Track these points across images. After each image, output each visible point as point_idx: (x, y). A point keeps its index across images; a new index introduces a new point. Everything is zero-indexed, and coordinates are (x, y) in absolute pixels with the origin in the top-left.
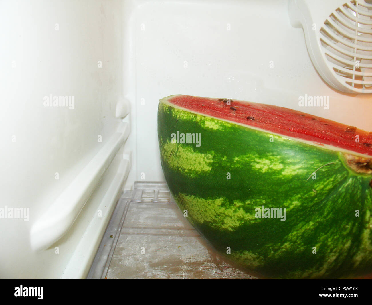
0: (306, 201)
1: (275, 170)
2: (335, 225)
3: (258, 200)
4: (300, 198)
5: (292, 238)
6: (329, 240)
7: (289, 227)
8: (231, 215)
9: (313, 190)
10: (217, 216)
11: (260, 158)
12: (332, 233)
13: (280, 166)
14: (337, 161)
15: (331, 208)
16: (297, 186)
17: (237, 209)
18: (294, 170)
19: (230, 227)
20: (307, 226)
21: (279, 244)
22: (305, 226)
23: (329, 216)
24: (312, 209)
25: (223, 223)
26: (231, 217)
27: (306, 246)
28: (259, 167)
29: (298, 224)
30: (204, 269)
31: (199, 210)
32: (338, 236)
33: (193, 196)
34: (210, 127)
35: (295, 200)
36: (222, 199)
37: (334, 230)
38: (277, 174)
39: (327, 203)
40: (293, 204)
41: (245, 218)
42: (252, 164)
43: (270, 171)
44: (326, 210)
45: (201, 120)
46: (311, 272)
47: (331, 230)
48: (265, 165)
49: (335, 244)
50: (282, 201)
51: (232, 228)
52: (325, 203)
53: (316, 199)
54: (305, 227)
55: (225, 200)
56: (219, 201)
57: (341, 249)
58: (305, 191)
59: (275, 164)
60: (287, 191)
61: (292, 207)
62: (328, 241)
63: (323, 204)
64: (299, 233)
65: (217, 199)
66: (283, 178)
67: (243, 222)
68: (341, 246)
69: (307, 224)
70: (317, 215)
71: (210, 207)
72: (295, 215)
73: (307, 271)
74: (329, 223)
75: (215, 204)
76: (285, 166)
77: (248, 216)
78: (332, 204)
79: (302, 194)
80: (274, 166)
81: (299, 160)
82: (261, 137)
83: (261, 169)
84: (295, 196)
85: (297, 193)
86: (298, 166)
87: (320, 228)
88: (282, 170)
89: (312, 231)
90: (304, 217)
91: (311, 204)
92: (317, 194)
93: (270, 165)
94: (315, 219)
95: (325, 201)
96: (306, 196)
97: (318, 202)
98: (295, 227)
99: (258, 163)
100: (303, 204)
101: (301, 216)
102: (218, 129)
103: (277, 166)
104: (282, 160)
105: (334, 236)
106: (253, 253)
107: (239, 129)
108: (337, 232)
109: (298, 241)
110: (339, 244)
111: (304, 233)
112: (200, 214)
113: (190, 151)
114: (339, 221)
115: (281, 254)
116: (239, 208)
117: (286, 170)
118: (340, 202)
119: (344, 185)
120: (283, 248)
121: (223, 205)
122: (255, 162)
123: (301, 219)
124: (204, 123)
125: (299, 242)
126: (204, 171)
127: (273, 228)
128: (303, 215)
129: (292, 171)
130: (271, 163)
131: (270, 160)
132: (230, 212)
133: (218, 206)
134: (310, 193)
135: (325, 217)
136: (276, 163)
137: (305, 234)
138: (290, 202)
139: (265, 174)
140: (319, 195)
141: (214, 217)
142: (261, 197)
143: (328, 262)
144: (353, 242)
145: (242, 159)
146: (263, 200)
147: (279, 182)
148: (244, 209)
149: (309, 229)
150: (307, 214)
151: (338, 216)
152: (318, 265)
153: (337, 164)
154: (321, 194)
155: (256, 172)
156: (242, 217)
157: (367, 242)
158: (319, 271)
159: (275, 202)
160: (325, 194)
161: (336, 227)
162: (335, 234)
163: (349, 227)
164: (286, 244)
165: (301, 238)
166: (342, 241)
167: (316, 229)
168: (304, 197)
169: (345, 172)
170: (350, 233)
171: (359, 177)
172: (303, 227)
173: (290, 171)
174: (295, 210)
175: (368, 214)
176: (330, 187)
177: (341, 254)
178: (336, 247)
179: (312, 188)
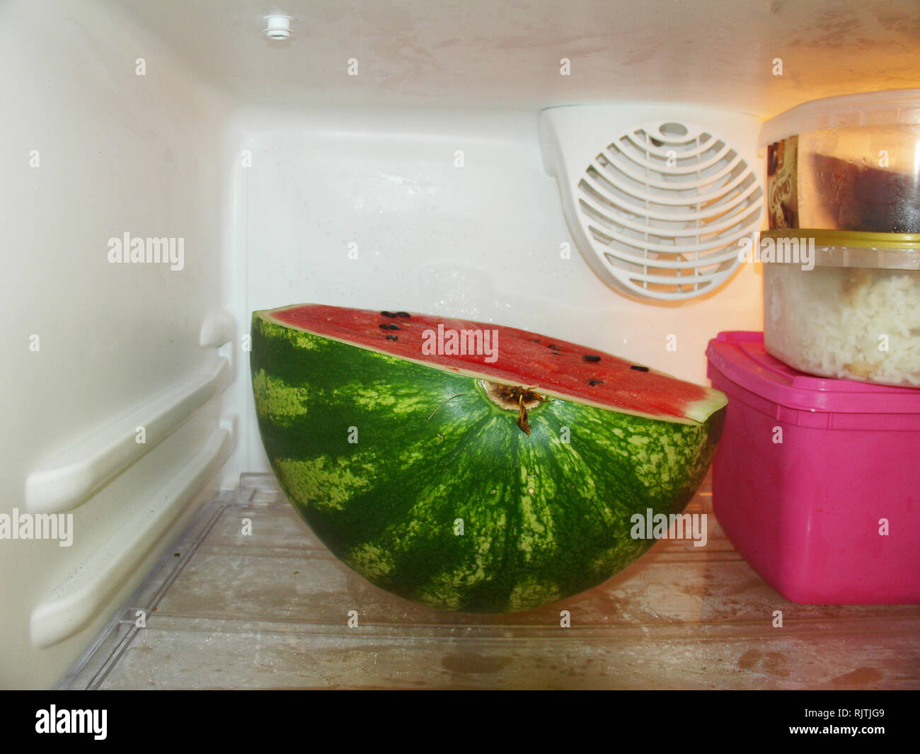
0: (430, 452)
1: (385, 407)
2: (476, 489)
3: (366, 454)
4: (420, 447)
5: (418, 513)
6: (472, 514)
7: (412, 495)
8: (336, 483)
9: (439, 435)
10: (320, 488)
11: (365, 389)
12: (474, 503)
13: (391, 400)
14: (473, 392)
15: (467, 463)
16: (415, 429)
17: (343, 472)
18: (410, 406)
19: (338, 503)
20: (436, 492)
21: (404, 524)
22: (433, 491)
23: (466, 476)
24: (440, 465)
25: (330, 499)
26: (337, 486)
27: (441, 526)
28: (364, 403)
29: (424, 488)
31: (299, 483)
32: (483, 508)
33: (289, 460)
34: (303, 347)
35: (414, 451)
36: (323, 458)
37: (476, 498)
38: (388, 412)
39: (461, 455)
40: (412, 458)
41: (355, 486)
42: (354, 399)
43: (378, 407)
44: (460, 465)
45: (292, 336)
46: (462, 574)
47: (471, 498)
48: (371, 399)
49: (481, 520)
50: (397, 454)
51: (340, 504)
52: (458, 455)
53: (444, 449)
55: (327, 459)
56: (320, 461)
57: (494, 530)
58: (427, 437)
59: (385, 398)
60: (401, 438)
61: (411, 462)
62: (470, 517)
63: (455, 456)
64: (427, 504)
65: (318, 459)
66: (395, 418)
67: (353, 493)
68: (492, 524)
69: (436, 489)
70: (449, 474)
71: (311, 473)
72: (417, 475)
73: (455, 572)
74: (468, 486)
75: (315, 467)
76: (397, 400)
77: (358, 481)
78: (469, 457)
79: (423, 441)
80: (383, 400)
81: (417, 391)
83: (366, 405)
84: (414, 444)
85: (417, 440)
86: (415, 400)
87: (457, 495)
88: (394, 405)
89: (444, 499)
90: (430, 477)
91: (437, 457)
92: (444, 441)
93: (378, 399)
94: (446, 480)
95: (458, 452)
96: (429, 444)
97: (447, 453)
98: (420, 494)
99: (362, 396)
100: (425, 457)
101: (426, 475)
102: (312, 350)
103: (387, 399)
104: (392, 391)
105: (478, 507)
106: (375, 546)
107: (337, 346)
108: (481, 500)
109: (428, 517)
110: (488, 522)
111: (434, 503)
112: (301, 488)
113: (280, 386)
114: (482, 484)
115: (409, 543)
116: (345, 469)
117: (398, 406)
118: (479, 454)
119: (484, 427)
120: (409, 532)
121: (325, 467)
122: (358, 395)
123: (426, 480)
124: (295, 341)
125: (430, 520)
126: (298, 415)
127: (391, 498)
128: (428, 474)
129: (407, 407)
130: (379, 396)
131: (378, 391)
132: (334, 477)
133: (320, 469)
134: (435, 439)
135: (460, 477)
136: (385, 396)
137: (436, 506)
138: (407, 454)
139: (373, 412)
140: (447, 443)
141: (316, 490)
142: (370, 448)
143: (482, 555)
144: (509, 517)
145: (342, 392)
146: (373, 453)
147: (390, 423)
148: (351, 471)
149: (441, 497)
150: (434, 472)
151: (478, 474)
152: (468, 560)
153: (472, 396)
154: (450, 441)
155: (360, 411)
156: (350, 484)
157: (530, 518)
158: (474, 573)
159: (388, 454)
160: (457, 442)
161: (478, 493)
162: (478, 505)
163: (497, 492)
164: (413, 523)
165: (432, 513)
166: (490, 516)
167: (451, 496)
168: (426, 446)
169: (486, 408)
170: (502, 503)
171: (508, 415)
172: (432, 493)
173: (404, 407)
174: (416, 467)
175: (524, 471)
176: (461, 430)
177: (495, 539)
178: (484, 526)
179: (436, 432)
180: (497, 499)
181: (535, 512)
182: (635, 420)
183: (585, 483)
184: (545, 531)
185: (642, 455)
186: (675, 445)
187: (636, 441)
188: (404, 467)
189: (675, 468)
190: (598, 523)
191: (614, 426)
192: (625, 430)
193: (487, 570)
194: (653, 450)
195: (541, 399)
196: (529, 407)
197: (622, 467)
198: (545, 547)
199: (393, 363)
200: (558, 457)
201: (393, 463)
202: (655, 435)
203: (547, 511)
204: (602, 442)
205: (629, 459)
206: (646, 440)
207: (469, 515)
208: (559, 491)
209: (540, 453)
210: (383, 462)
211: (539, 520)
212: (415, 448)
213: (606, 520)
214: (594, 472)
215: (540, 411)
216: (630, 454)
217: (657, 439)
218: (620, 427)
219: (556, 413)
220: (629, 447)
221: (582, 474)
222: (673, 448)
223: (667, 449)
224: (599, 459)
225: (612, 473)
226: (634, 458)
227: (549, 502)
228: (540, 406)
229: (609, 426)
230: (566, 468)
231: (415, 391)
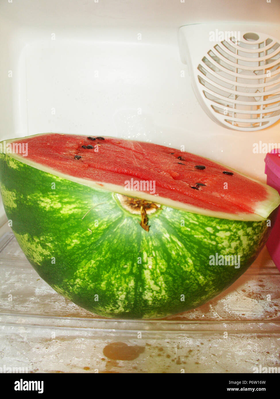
0: (84, 240)
1: (56, 209)
2: (114, 264)
3: (47, 237)
4: (78, 237)
5: (80, 275)
6: (113, 278)
7: (75, 264)
8: (35, 250)
9: (89, 229)
11: (44, 197)
12: (114, 272)
13: (59, 205)
14: (111, 202)
15: (108, 248)
16: (74, 225)
17: (37, 245)
18: (70, 210)
20: (89, 264)
21: (72, 280)
22: (88, 263)
23: (107, 256)
24: (91, 248)
25: (34, 258)
26: (35, 252)
27: (94, 284)
28: (44, 206)
29: (82, 261)
30: (51, 302)
32: (119, 275)
34: (12, 167)
35: (74, 238)
37: (115, 269)
38: (57, 213)
39: (103, 243)
40: (73, 242)
41: (44, 254)
42: (38, 202)
43: (51, 209)
44: (103, 249)
45: (7, 159)
46: (111, 309)
47: (112, 269)
48: (48, 204)
49: (119, 283)
50: (64, 239)
51: (39, 262)
53: (93, 238)
54: (88, 265)
55: (29, 236)
56: (26, 236)
57: (127, 289)
58: (82, 230)
59: (55, 203)
60: (66, 230)
61: (73, 245)
63: (100, 243)
64: (84, 270)
65: (25, 235)
66: (62, 217)
67: (43, 257)
68: (125, 285)
69: (89, 262)
70: (96, 254)
71: (23, 242)
72: (77, 253)
73: (106, 307)
74: (109, 262)
75: (24, 239)
76: (62, 206)
77: (45, 252)
78: (109, 244)
79: (79, 233)
80: (54, 205)
81: (74, 200)
82: (43, 177)
83: (45, 207)
84: (73, 235)
85: (75, 232)
86: (73, 206)
87: (102, 267)
88: (61, 209)
89: (95, 269)
90: (85, 255)
91: (88, 243)
92: (93, 233)
93: (51, 203)
94: (95, 258)
95: (102, 241)
96: (83, 235)
97: (94, 241)
98: (80, 264)
99: (42, 201)
100: (81, 242)
101: (83, 254)
102: (16, 169)
103: (56, 205)
104: (59, 200)
105: (116, 275)
106: (60, 287)
107: (28, 169)
108: (117, 271)
109: (86, 278)
110: (123, 284)
111: (88, 270)
113: (4, 189)
114: (118, 261)
115: (77, 290)
116: (38, 243)
117: (63, 209)
118: (115, 242)
119: (118, 225)
120: (76, 284)
121: (29, 240)
123: (83, 256)
124: (9, 163)
125: (87, 279)
126: (13, 208)
127: (64, 265)
129: (69, 210)
130: (52, 202)
131: (51, 199)
132: (33, 247)
133: (27, 241)
134: (86, 232)
135: (104, 256)
137: (90, 272)
138: (70, 240)
139: (49, 212)
140: (94, 235)
142: (49, 234)
143: (121, 300)
144: (136, 282)
145: (32, 198)
146: (50, 237)
147: (59, 220)
148: (41, 245)
149: (92, 267)
150: (87, 252)
151: (115, 255)
152: (113, 302)
153: (111, 204)
154: (97, 234)
155: (42, 210)
156: (42, 252)
157: (149, 282)
158: (118, 308)
159: (58, 239)
160: (101, 234)
161: (116, 266)
162: (116, 273)
163: (128, 266)
164: (78, 280)
165: (88, 276)
166: (124, 280)
167: (98, 267)
168: (81, 236)
169: (120, 213)
170: (131, 273)
171: (135, 218)
172: (87, 265)
173: (67, 210)
174: (76, 248)
175: (145, 255)
176: (104, 227)
177: (128, 293)
178: (121, 286)
179: (87, 228)
180: (128, 271)
181: (153, 279)
182: (222, 221)
183: (186, 262)
184: (160, 290)
185: (225, 243)
186: (248, 235)
187: (222, 235)
188: (69, 248)
189: (247, 248)
190: (195, 285)
191: (207, 226)
192: (214, 228)
193: (125, 307)
194: (233, 240)
195: (157, 208)
196: (149, 212)
197: (212, 251)
198: (160, 297)
199: (59, 181)
200: (168, 246)
201: (62, 245)
202: (234, 230)
203: (161, 278)
204: (198, 236)
205: (216, 246)
206: (228, 234)
207: (111, 279)
208: (169, 267)
209: (156, 243)
210: (56, 243)
211: (156, 284)
212: (75, 237)
213: (200, 283)
214: (193, 255)
215: (156, 215)
216: (217, 243)
217: (236, 233)
218: (211, 226)
219: (167, 217)
220: (217, 239)
221: (184, 257)
222: (246, 237)
223: (242, 238)
224: (196, 247)
226: (220, 245)
227: (162, 273)
228: (156, 212)
229: (203, 225)
230: (174, 253)
231: (73, 200)
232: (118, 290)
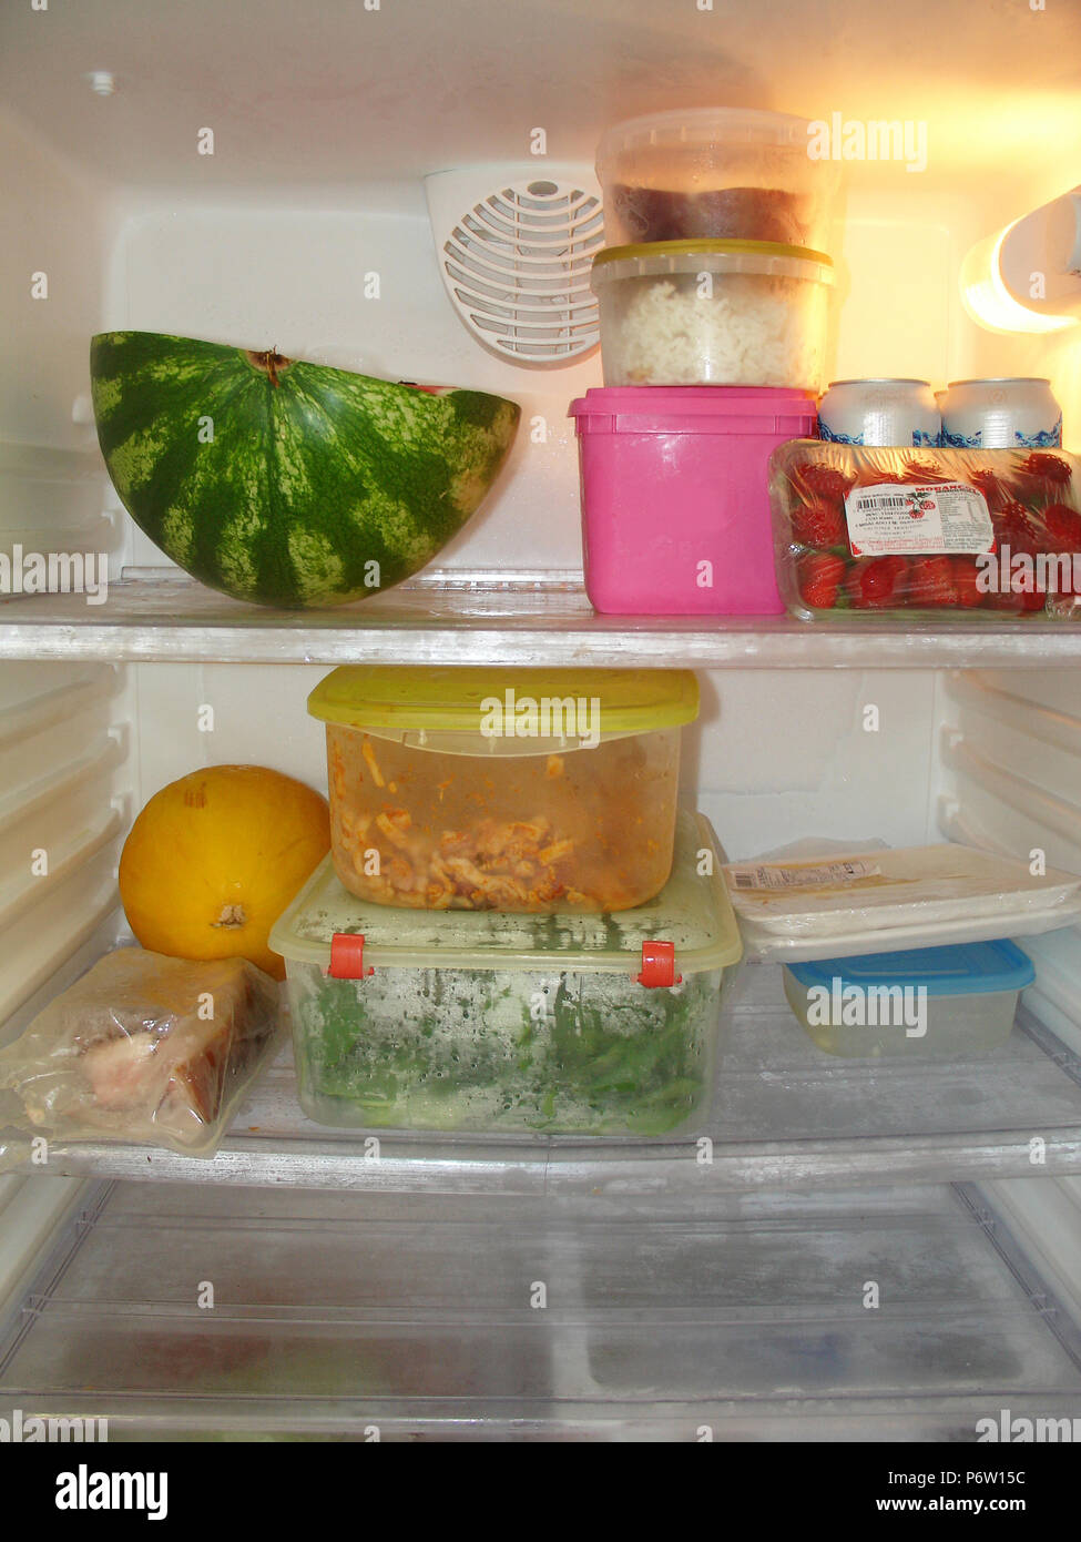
1: (172, 377)
3: (160, 419)
4: (198, 406)
6: (240, 460)
8: (144, 455)
10: (135, 466)
11: (158, 365)
14: (237, 359)
17: (148, 442)
18: (189, 373)
19: (147, 474)
21: (192, 478)
23: (232, 426)
25: (142, 473)
26: (145, 458)
27: (217, 474)
28: (157, 377)
32: (248, 454)
33: (114, 450)
36: (134, 435)
38: (174, 381)
40: (193, 415)
41: (156, 452)
42: (151, 374)
43: (167, 378)
46: (242, 524)
48: (162, 373)
49: (247, 465)
50: (181, 414)
51: (149, 474)
55: (136, 434)
56: (132, 439)
57: (258, 474)
58: (203, 396)
59: (172, 369)
62: (238, 463)
65: (131, 437)
66: (179, 385)
67: (155, 459)
68: (256, 468)
71: (128, 455)
73: (237, 522)
75: (130, 447)
76: (181, 370)
77: (158, 447)
80: (170, 372)
83: (158, 379)
85: (194, 400)
86: (194, 367)
88: (178, 374)
93: (167, 371)
96: (204, 402)
99: (156, 371)
102: (124, 343)
103: (173, 371)
104: (177, 363)
108: (245, 447)
110: (253, 467)
111: (210, 453)
113: (107, 384)
115: (198, 496)
116: (148, 439)
117: (181, 374)
120: (196, 484)
121: (137, 443)
122: (154, 371)
124: (113, 341)
126: (117, 404)
129: (187, 374)
130: (168, 368)
132: (142, 451)
133: (133, 447)
138: (188, 413)
139: (164, 383)
141: (134, 470)
142: (163, 413)
143: (253, 500)
144: (268, 461)
145: (143, 372)
147: (176, 389)
148: (152, 439)
149: (215, 447)
151: (242, 424)
152: (243, 506)
153: (236, 362)
154: (219, 399)
155: (156, 384)
156: (153, 452)
157: (285, 461)
158: (251, 520)
159: (175, 415)
160: (225, 399)
161: (243, 440)
163: (257, 439)
164: (198, 475)
166: (253, 460)
167: (223, 445)
168: (202, 404)
169: (247, 371)
170: (261, 448)
171: (264, 377)
173: (185, 375)
175: (276, 420)
177: (260, 482)
178: (250, 470)
179: (209, 391)
180: (257, 445)
181: (288, 456)
183: (327, 431)
184: (300, 474)
185: (378, 411)
187: (370, 397)
188: (187, 425)
189: (416, 429)
190: (344, 469)
191: (350, 384)
192: (359, 387)
193: (261, 517)
194: (388, 408)
196: (278, 369)
197: (360, 420)
198: (302, 490)
201: (179, 423)
202: (389, 395)
203: (298, 454)
205: (365, 413)
207: (237, 461)
208: (305, 437)
209: (289, 405)
210: (172, 424)
211: (293, 463)
212: (194, 407)
213: (352, 467)
214: (334, 422)
215: (289, 372)
216: (366, 409)
217: (392, 399)
218: (356, 385)
219: (301, 373)
220: (364, 402)
222: (410, 410)
223: (403, 409)
224: (338, 411)
225: (351, 423)
226: (369, 412)
227: (298, 446)
231: (193, 361)
232: (247, 479)
